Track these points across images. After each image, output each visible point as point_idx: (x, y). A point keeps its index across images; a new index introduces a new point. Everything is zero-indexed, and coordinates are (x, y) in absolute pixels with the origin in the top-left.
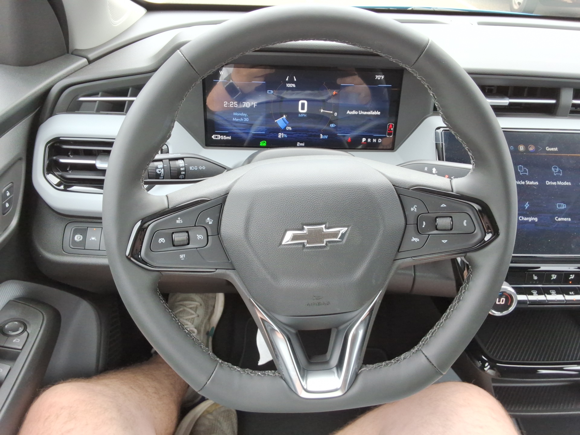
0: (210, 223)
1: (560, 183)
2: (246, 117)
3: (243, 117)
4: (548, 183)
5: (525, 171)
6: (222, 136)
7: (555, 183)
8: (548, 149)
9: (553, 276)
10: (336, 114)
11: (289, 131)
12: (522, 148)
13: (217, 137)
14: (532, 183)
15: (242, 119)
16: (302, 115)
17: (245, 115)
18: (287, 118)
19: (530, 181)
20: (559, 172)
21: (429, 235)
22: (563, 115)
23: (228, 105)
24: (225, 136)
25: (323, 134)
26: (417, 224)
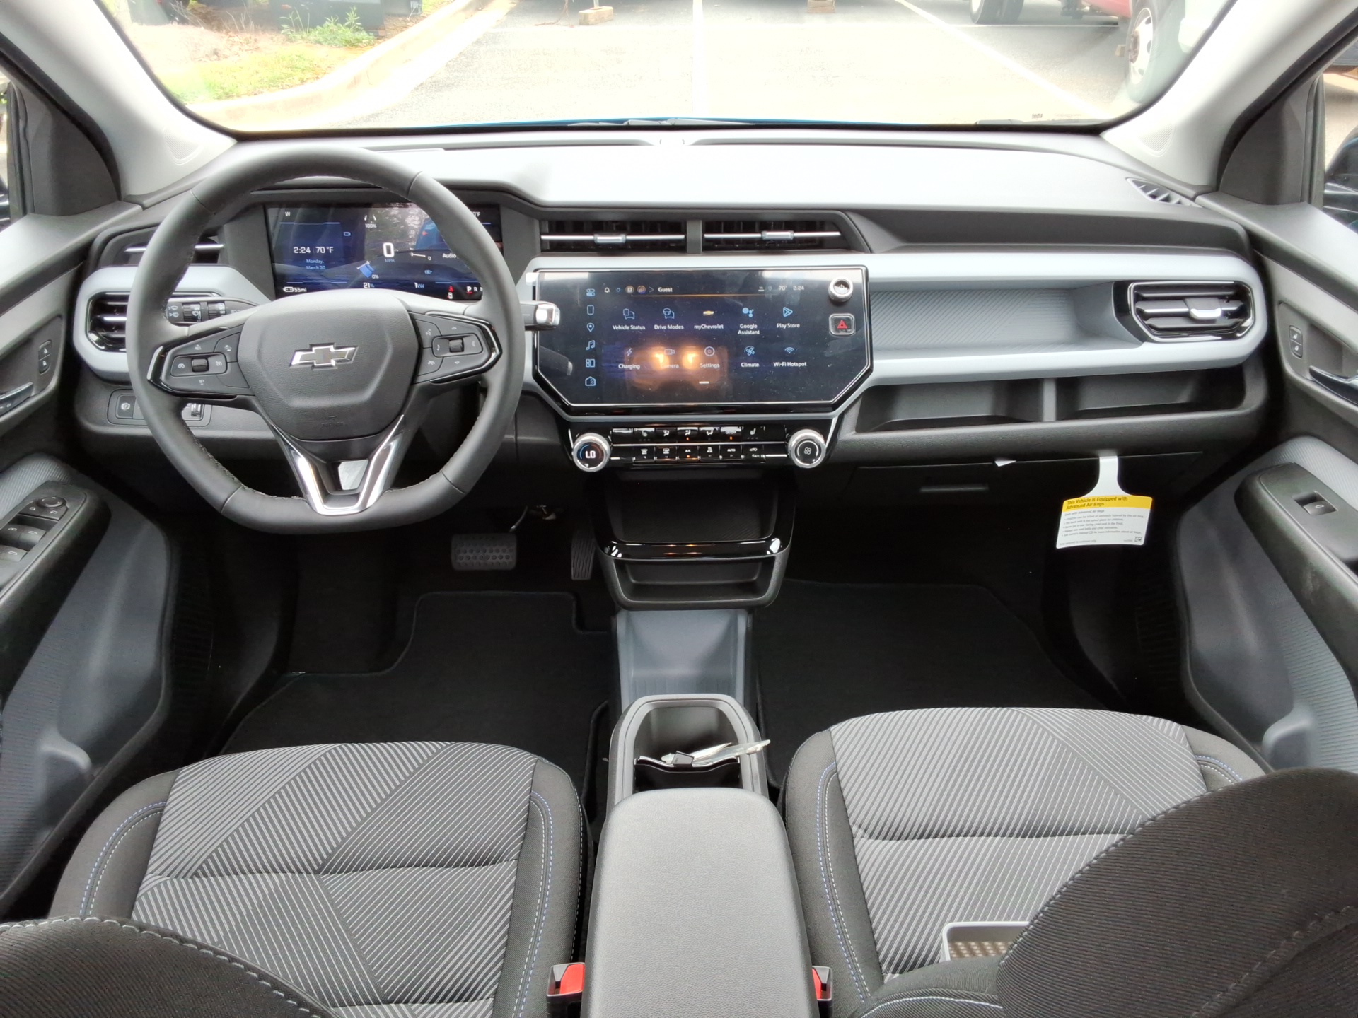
0: (229, 350)
1: (670, 327)
2: (322, 265)
3: (319, 265)
4: (656, 327)
5: (631, 315)
6: (295, 288)
7: (664, 327)
8: (660, 290)
9: (665, 431)
10: (430, 258)
11: (376, 279)
12: (630, 290)
13: (289, 289)
14: (638, 328)
15: (317, 267)
16: (389, 261)
17: (321, 262)
18: (371, 264)
19: (636, 325)
20: (671, 314)
21: (443, 357)
22: (695, 253)
23: (299, 251)
24: (299, 288)
25: (419, 283)
26: (432, 347)
